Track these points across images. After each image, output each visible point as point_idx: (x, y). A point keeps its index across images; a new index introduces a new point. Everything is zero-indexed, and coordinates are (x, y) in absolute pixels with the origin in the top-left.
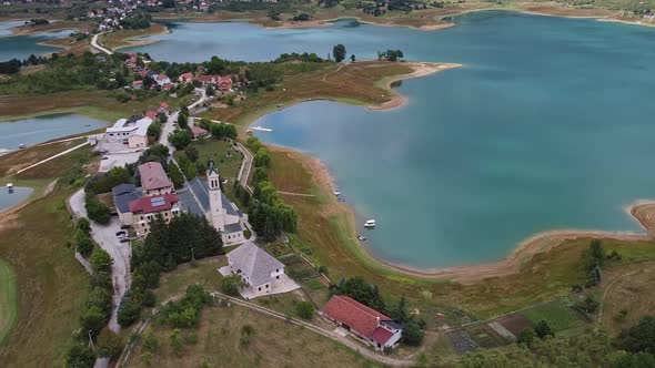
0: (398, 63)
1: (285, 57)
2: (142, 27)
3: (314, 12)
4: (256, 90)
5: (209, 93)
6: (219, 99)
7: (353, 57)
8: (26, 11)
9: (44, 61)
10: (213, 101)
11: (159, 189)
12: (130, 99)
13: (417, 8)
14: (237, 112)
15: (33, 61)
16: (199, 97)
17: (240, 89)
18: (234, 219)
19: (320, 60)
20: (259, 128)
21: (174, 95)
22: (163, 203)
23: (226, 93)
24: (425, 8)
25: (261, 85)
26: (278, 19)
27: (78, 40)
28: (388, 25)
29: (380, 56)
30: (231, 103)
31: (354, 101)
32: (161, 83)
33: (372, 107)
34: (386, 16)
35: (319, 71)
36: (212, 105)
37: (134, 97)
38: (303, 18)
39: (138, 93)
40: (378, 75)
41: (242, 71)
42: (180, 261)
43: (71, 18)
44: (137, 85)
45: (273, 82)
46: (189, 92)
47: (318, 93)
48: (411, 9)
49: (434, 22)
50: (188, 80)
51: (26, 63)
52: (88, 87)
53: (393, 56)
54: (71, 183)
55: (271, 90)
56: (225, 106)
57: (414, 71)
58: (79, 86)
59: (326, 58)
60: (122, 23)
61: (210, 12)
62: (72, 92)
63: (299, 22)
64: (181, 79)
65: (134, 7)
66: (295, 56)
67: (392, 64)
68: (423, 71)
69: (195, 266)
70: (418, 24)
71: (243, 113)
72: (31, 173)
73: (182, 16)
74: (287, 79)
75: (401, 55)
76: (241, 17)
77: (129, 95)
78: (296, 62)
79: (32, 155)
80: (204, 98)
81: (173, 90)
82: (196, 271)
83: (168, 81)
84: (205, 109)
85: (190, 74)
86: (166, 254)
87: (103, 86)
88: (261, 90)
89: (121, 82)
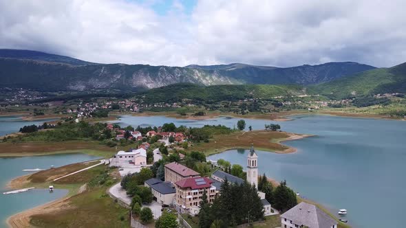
0: (279, 132)
2: (103, 116)
4: (199, 141)
5: (172, 140)
6: (178, 145)
7: (250, 127)
10: (174, 145)
12: (116, 145)
13: (265, 112)
17: (188, 141)
22: (204, 183)
23: (181, 142)
24: (269, 111)
25: (201, 139)
26: (186, 115)
29: (267, 128)
30: (186, 147)
32: (136, 136)
36: (175, 148)
37: (119, 144)
38: (201, 114)
39: (121, 141)
44: (120, 137)
50: (153, 135)
52: (86, 139)
53: (275, 128)
54: (102, 183)
55: (207, 142)
57: (290, 136)
60: (92, 114)
61: (140, 112)
63: (199, 117)
64: (148, 134)
67: (274, 132)
73: (124, 113)
74: (215, 136)
75: (279, 127)
76: (160, 114)
77: (115, 142)
80: (168, 144)
81: (144, 141)
83: (140, 135)
85: (153, 132)
87: (96, 138)
88: (202, 142)
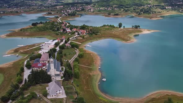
0: (138, 29)
1: (104, 26)
2: (73, 15)
3: (121, 13)
4: (92, 34)
5: (78, 34)
6: (80, 36)
7: (124, 27)
8: (49, 10)
9: (43, 23)
10: (78, 37)
11: (43, 61)
12: (58, 34)
13: (153, 13)
14: (84, 40)
15: (41, 23)
16: (75, 35)
17: (87, 34)
18: (58, 73)
19: (114, 27)
20: (88, 45)
21: (70, 34)
22: (41, 65)
23: (83, 35)
24: (155, 13)
25: (94, 33)
26: (110, 15)
27: (56, 18)
28: (142, 17)
29: (133, 27)
30: (83, 38)
31: (119, 39)
32: (67, 31)
33: (124, 42)
34: (142, 15)
35: (113, 30)
36: (78, 38)
37: (60, 34)
38: (117, 15)
39: (61, 33)
40: (130, 32)
41: (90, 29)
42: (37, 83)
43: (58, 12)
44: (62, 31)
45: (98, 32)
46: (73, 34)
47: (110, 37)
48: (150, 13)
49: (156, 17)
51: (39, 23)
52: (50, 30)
53: (137, 27)
55: (96, 34)
56: (82, 38)
57: (142, 32)
58: (48, 30)
59: (116, 26)
60: (68, 14)
61: (93, 12)
62: (45, 32)
64: (73, 30)
65: (74, 10)
66: (108, 25)
67: (136, 29)
68: (146, 32)
69: (41, 85)
70: (151, 18)
71: (86, 41)
72: (24, 52)
73: (85, 13)
74: (102, 32)
75: (139, 27)
76: (101, 14)
78: (107, 27)
79: (27, 47)
80: (77, 36)
81: (70, 33)
82: (40, 87)
83: (69, 30)
84: (76, 39)
85: (76, 29)
86: (33, 81)
87: (54, 30)
88: (93, 34)
89: (58, 30)
